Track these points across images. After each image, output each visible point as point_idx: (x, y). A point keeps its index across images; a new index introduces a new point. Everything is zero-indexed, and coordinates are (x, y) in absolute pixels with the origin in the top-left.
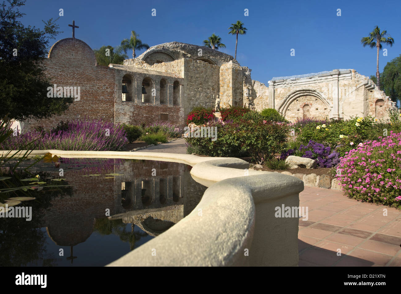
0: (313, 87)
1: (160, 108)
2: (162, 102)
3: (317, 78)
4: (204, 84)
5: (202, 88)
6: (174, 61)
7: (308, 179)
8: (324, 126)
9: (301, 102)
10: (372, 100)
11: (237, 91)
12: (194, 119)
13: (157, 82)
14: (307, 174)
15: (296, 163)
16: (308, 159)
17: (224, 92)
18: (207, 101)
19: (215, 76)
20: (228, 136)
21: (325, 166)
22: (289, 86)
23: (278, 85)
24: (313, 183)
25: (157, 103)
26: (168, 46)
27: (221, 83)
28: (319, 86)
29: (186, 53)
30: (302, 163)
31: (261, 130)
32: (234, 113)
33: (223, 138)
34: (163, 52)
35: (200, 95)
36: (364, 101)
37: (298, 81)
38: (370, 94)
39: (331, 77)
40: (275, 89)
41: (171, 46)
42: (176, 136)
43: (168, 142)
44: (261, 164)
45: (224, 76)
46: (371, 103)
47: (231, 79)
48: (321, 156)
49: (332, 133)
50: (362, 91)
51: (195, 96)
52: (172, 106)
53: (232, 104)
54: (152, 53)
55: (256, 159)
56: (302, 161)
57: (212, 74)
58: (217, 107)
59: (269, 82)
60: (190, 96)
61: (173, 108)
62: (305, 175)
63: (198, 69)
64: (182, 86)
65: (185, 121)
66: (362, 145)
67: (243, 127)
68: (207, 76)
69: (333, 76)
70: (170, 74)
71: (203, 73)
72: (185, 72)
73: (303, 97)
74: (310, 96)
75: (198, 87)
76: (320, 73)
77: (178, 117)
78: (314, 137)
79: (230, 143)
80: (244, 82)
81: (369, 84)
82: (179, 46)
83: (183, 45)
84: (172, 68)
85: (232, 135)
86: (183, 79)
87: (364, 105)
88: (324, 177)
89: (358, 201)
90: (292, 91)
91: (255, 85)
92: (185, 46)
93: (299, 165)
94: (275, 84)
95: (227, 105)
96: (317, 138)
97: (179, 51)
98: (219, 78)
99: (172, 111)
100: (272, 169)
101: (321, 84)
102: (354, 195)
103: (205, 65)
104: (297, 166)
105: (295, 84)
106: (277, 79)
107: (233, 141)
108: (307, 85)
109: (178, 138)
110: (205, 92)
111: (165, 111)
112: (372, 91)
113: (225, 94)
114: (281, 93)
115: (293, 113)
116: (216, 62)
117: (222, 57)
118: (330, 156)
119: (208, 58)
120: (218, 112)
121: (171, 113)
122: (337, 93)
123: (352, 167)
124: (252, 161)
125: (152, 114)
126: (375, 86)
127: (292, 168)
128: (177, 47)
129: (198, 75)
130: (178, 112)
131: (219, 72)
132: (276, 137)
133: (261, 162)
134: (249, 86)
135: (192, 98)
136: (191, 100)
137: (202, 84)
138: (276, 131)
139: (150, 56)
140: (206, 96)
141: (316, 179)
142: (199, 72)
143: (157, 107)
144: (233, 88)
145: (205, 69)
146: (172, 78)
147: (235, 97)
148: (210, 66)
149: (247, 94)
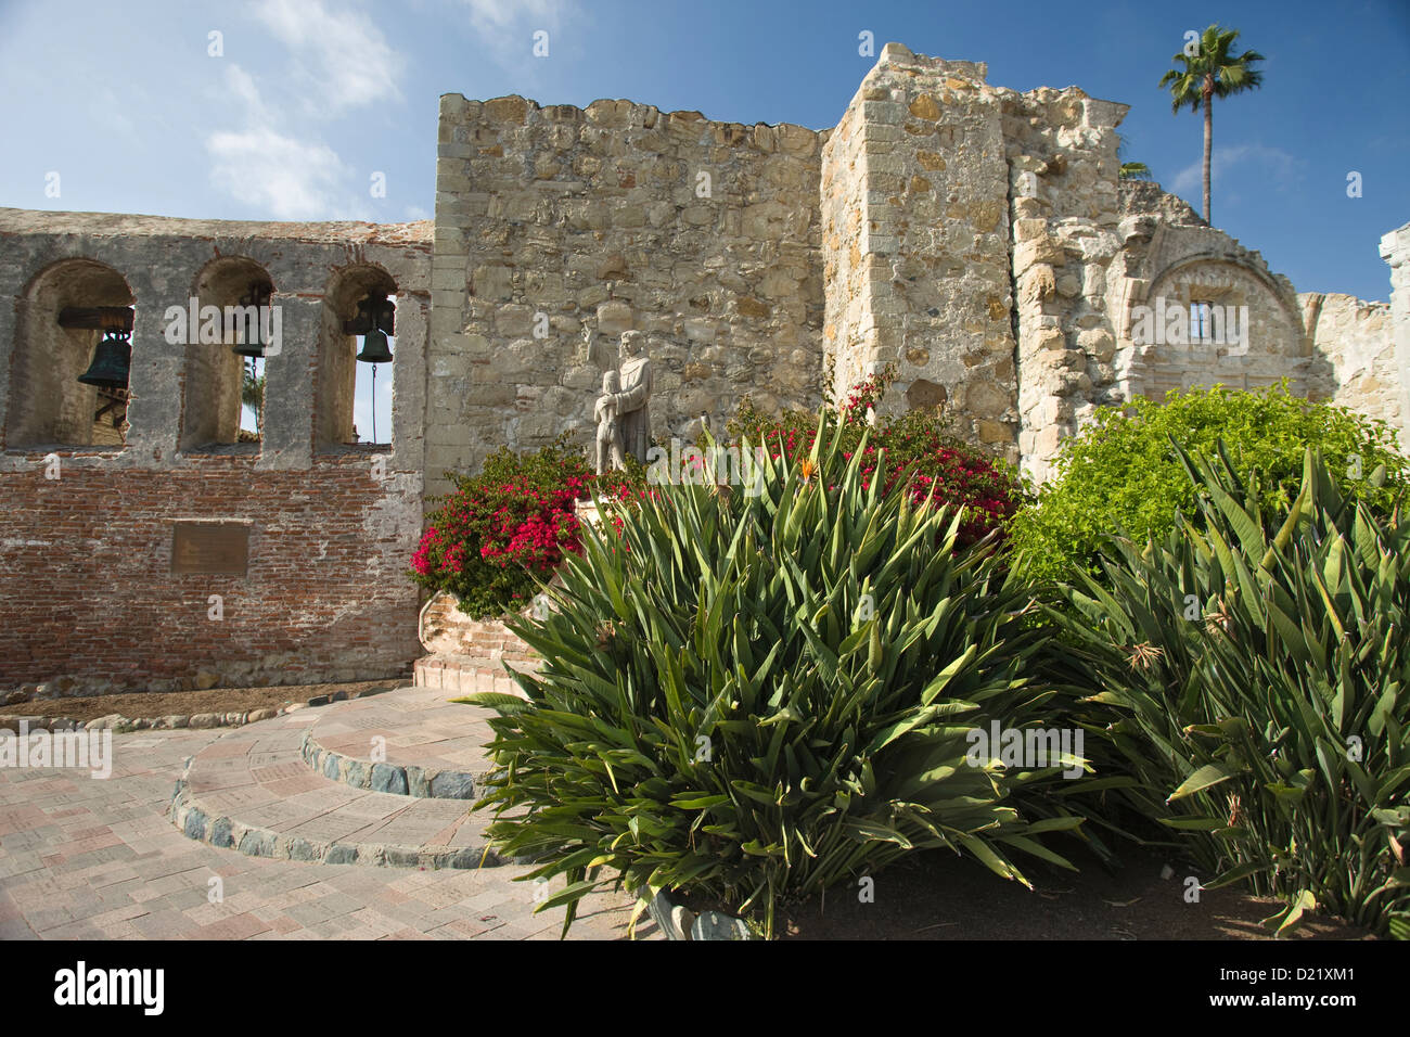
1: (175, 481)
4: (646, 276)
5: (626, 300)
18: (680, 403)
27: (826, 249)
57: (744, 192)
61: (307, 476)
63: (588, 164)
64: (416, 304)
68: (679, 208)
71: (636, 192)
72: (452, 199)
75: (585, 297)
86: (426, 247)
99: (294, 497)
103: (666, 128)
110: (662, 334)
111: (219, 503)
121: (283, 515)
125: (88, 534)
129: (582, 211)
130: (357, 506)
134: (1077, 234)
135: (522, 390)
136: (504, 403)
137: (630, 278)
142: (594, 182)
143: (150, 474)
144: (880, 257)
145: (660, 156)
146: (314, 248)
147: (918, 343)
148: (719, 137)
149: (1042, 297)
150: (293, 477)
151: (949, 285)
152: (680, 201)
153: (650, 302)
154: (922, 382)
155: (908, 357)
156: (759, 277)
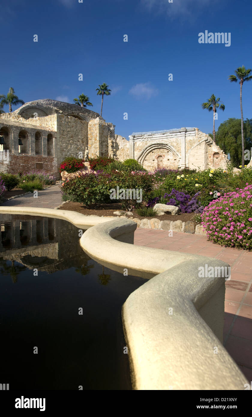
0: (165, 141)
1: (35, 158)
2: (37, 153)
3: (168, 134)
4: (74, 137)
5: (73, 140)
6: (48, 116)
7: (175, 226)
8: (183, 176)
9: (156, 154)
10: (211, 153)
11: (103, 143)
12: (66, 168)
13: (32, 134)
14: (174, 221)
15: (163, 210)
16: (173, 206)
17: (92, 144)
19: (84, 131)
20: (101, 186)
21: (186, 212)
22: (146, 140)
23: (137, 139)
24: (179, 228)
25: (32, 154)
26: (42, 102)
27: (89, 136)
28: (170, 141)
29: (58, 110)
30: (168, 211)
31: (131, 180)
32: (101, 162)
33: (96, 188)
34: (37, 108)
35: (71, 147)
36: (205, 153)
37: (154, 136)
38: (209, 148)
39: (179, 134)
40: (134, 142)
41: (44, 102)
42: (51, 183)
43: (44, 190)
44: (131, 211)
45: (92, 131)
46: (210, 155)
47: (98, 133)
48: (182, 203)
49: (190, 183)
50: (203, 145)
51: (66, 148)
52: (46, 156)
53: (99, 155)
54: (27, 108)
55: (126, 206)
56: (167, 209)
57: (82, 128)
58: (86, 158)
59: (130, 136)
60: (62, 147)
61: (47, 158)
62: (172, 222)
63: (70, 124)
64: (55, 139)
65: (58, 170)
66: (219, 194)
67: (115, 178)
69: (182, 133)
70: (44, 127)
71: (73, 128)
72: (58, 127)
73: (157, 150)
74: (163, 149)
75: (69, 140)
76: (171, 130)
77: (52, 166)
78: (175, 186)
79: (103, 192)
80: (109, 136)
81: (209, 141)
82: (52, 103)
83: (56, 102)
84: (46, 122)
85: (105, 185)
86: (56, 132)
87: (205, 157)
88: (189, 223)
89: (222, 246)
90: (149, 144)
91: (118, 138)
92: (57, 103)
93: (165, 212)
94: (134, 139)
95: (95, 156)
96: (178, 187)
97: (52, 107)
98: (88, 132)
99: (47, 160)
100: (142, 216)
101: (171, 139)
102: (218, 241)
103: (76, 120)
104: (163, 213)
105: (151, 139)
106: (136, 134)
107: (106, 191)
108: (160, 140)
109: (52, 185)
111: (40, 161)
112: (210, 146)
113: (93, 146)
114: (140, 146)
115: (149, 163)
116: (85, 118)
117: (90, 114)
118: (189, 203)
119: (77, 114)
120: (87, 161)
121: (46, 162)
122: (185, 147)
123: (216, 216)
124: (122, 208)
125: (28, 164)
126: (213, 142)
127: (159, 215)
128: (50, 104)
129: (69, 129)
130: (52, 162)
131: (88, 127)
132: (144, 187)
133: (130, 209)
134: (113, 140)
135: (65, 150)
136: (63, 151)
137: (73, 138)
138: (145, 181)
139: (25, 111)
140: (76, 148)
141: (182, 225)
142: (70, 126)
143: (33, 157)
144: (99, 141)
145: (75, 124)
146: (46, 131)
147: (102, 149)
148: (80, 122)
149: (111, 146)
150: (46, 158)
154: (102, 153)
156: (83, 138)
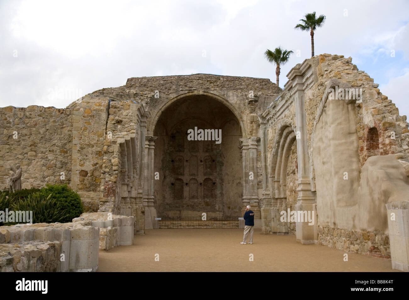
0: (287, 117)
4: (39, 145)
10: (362, 132)
19: (69, 128)
22: (274, 122)
23: (267, 121)
37: (277, 108)
38: (359, 115)
40: (267, 130)
57: (63, 125)
68: (47, 130)
69: (295, 83)
75: (25, 151)
90: (277, 132)
101: (292, 109)
105: (276, 116)
110: (42, 158)
112: (359, 107)
114: (271, 138)
119: (204, 92)
129: (25, 131)
137: (36, 146)
142: (28, 125)
144: (75, 145)
145: (43, 118)
147: (82, 162)
148: (57, 113)
151: (90, 150)
152: (48, 128)
153: (40, 151)
154: (82, 171)
155: (80, 165)
156: (65, 144)
